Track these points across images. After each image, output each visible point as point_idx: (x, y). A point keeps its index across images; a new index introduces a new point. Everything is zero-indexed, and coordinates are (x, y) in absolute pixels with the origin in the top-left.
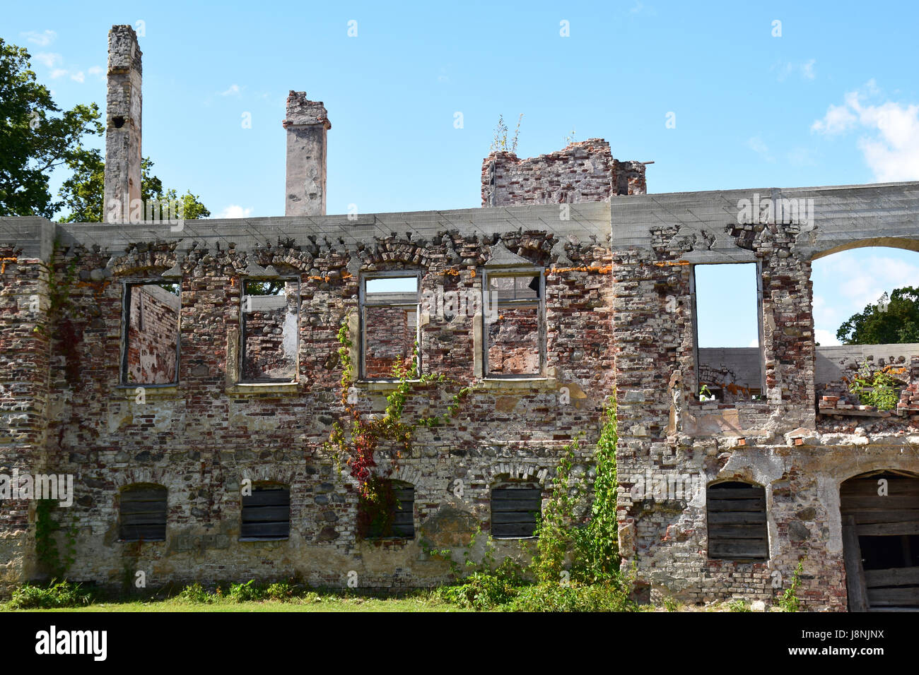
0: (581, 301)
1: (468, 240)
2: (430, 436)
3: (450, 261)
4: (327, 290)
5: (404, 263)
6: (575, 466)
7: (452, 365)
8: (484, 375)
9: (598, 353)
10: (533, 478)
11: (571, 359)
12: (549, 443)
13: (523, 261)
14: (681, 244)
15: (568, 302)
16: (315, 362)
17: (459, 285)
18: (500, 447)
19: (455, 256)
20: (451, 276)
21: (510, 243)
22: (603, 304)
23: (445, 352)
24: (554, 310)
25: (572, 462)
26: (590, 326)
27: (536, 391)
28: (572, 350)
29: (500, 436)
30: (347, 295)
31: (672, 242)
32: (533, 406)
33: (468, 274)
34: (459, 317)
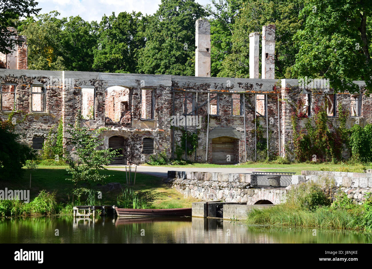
0: (55, 94)
1: (28, 78)
2: (19, 125)
3: (24, 82)
6: (52, 133)
7: (24, 108)
8: (32, 111)
9: (58, 107)
10: (43, 136)
11: (52, 108)
12: (47, 128)
14: (79, 83)
15: (52, 95)
17: (26, 88)
18: (35, 128)
19: (25, 81)
20: (24, 86)
21: (39, 79)
22: (60, 95)
23: (22, 105)
24: (49, 96)
25: (52, 132)
26: (57, 101)
27: (44, 115)
28: (52, 106)
29: (36, 126)
31: (77, 83)
32: (43, 119)
33: (28, 86)
34: (26, 97)
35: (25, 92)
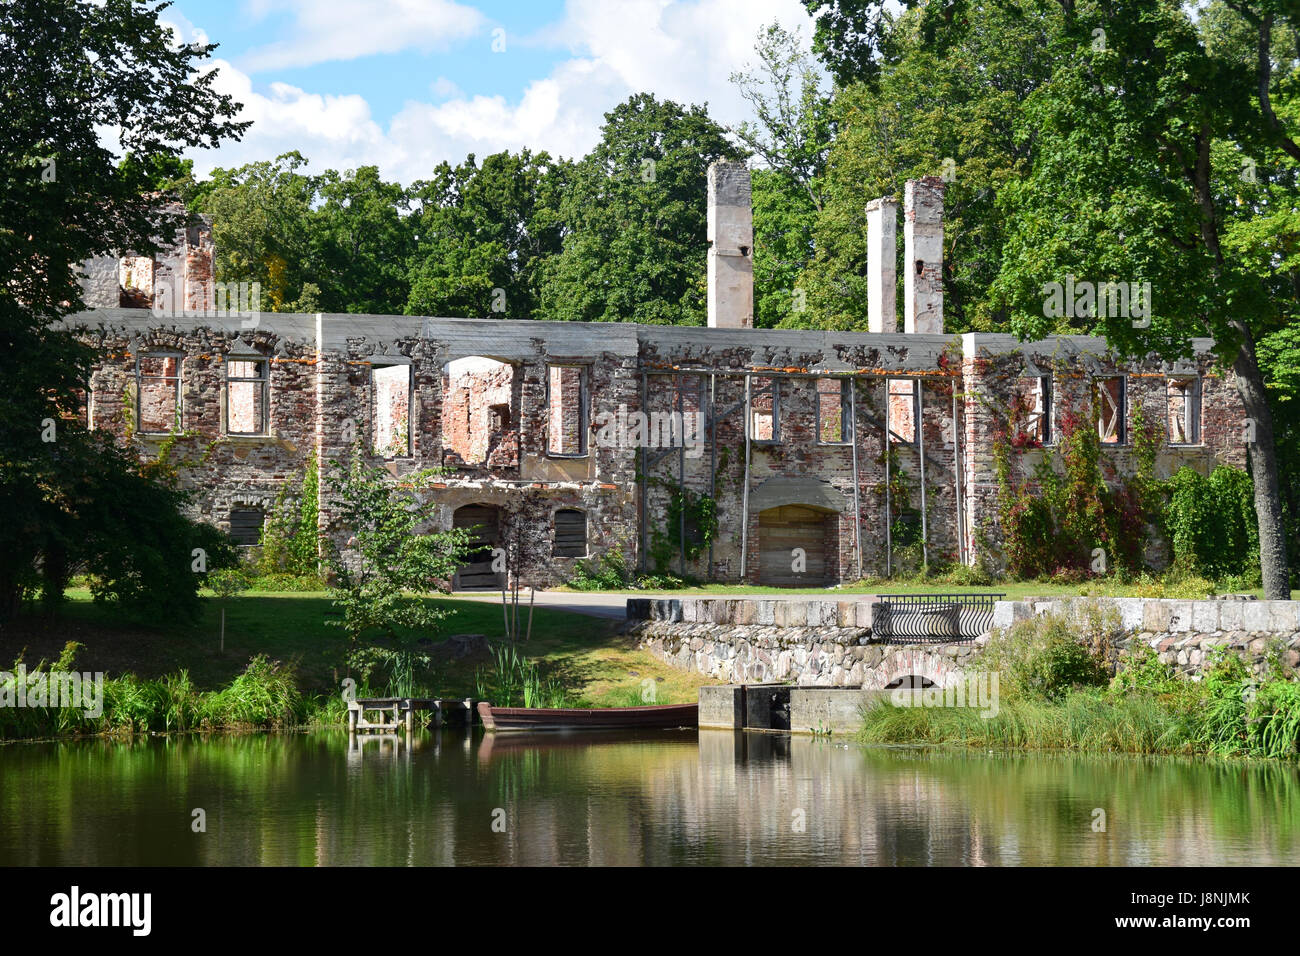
0: (294, 383)
1: (217, 334)
2: (189, 474)
3: (203, 349)
4: (113, 364)
5: (168, 347)
6: (288, 497)
7: (204, 424)
8: (228, 432)
9: (305, 421)
10: (260, 505)
11: (286, 423)
12: (271, 481)
13: (257, 352)
14: (366, 350)
15: (285, 384)
16: (105, 418)
17: (210, 366)
18: (237, 483)
19: (207, 345)
20: (203, 360)
21: (247, 338)
22: (309, 386)
23: (200, 415)
24: (276, 388)
25: (289, 493)
26: (299, 401)
27: (263, 445)
28: (287, 418)
29: (238, 475)
30: (128, 369)
31: (361, 348)
32: (260, 455)
33: (217, 358)
34: (210, 390)
35: (206, 375)
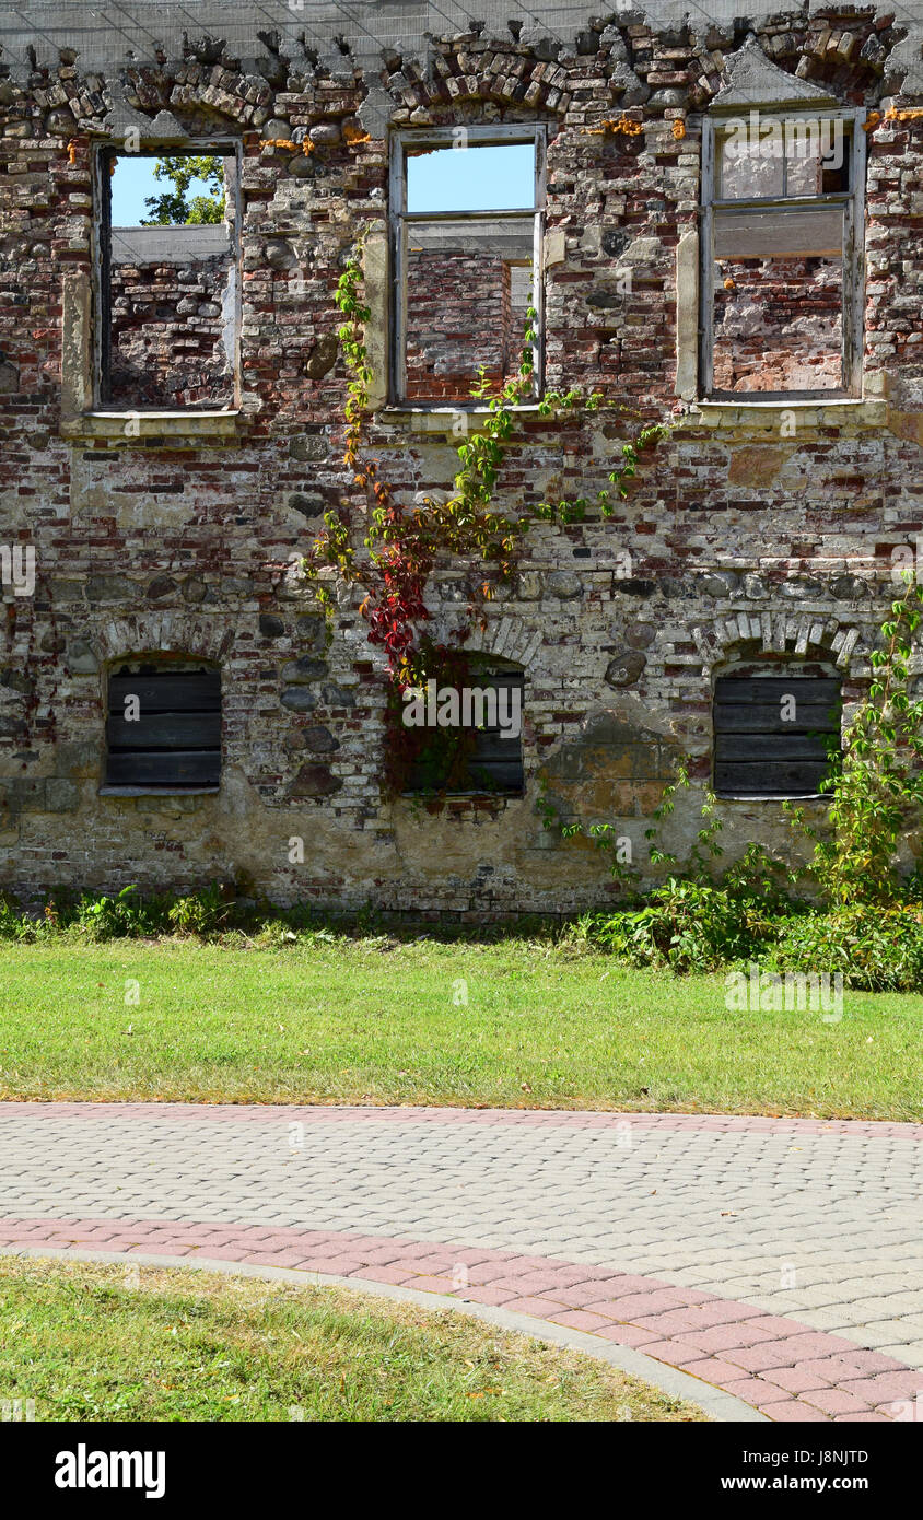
1: (667, 40)
2: (565, 545)
3: (619, 97)
4: (307, 175)
5: (503, 105)
7: (621, 367)
8: (701, 393)
10: (822, 652)
12: (864, 564)
13: (811, 91)
16: (280, 360)
17: (643, 159)
18: (738, 574)
19: (632, 82)
20: (621, 138)
23: (605, 335)
24: (888, 220)
25: (921, 611)
27: (833, 432)
29: (739, 547)
30: (359, 190)
32: (825, 471)
33: (665, 132)
34: (643, 245)
35: (627, 192)
